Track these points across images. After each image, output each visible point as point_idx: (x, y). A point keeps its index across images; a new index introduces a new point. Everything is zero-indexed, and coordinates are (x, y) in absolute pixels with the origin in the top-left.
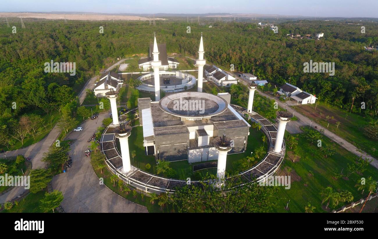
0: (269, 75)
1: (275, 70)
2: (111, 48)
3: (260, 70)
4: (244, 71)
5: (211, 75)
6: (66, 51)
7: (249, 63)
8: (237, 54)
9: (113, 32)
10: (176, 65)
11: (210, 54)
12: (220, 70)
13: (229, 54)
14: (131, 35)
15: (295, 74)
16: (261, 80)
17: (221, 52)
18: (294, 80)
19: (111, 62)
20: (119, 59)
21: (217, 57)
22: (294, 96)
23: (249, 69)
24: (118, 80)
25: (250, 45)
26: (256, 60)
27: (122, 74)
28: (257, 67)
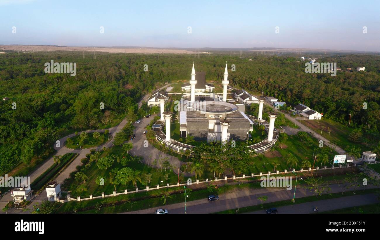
0: (289, 99)
1: (294, 94)
2: (160, 75)
3: (281, 94)
4: (268, 95)
5: (239, 97)
6: (127, 76)
7: (274, 89)
8: (264, 82)
9: (163, 63)
10: (212, 89)
11: (242, 81)
12: (247, 93)
13: (257, 82)
14: (178, 65)
15: (309, 98)
16: (281, 102)
17: (251, 79)
18: (308, 102)
19: (161, 85)
20: (166, 83)
21: (247, 83)
22: (303, 113)
23: (273, 93)
24: (165, 97)
25: (280, 75)
26: (280, 86)
27: (168, 93)
28: (280, 92)
